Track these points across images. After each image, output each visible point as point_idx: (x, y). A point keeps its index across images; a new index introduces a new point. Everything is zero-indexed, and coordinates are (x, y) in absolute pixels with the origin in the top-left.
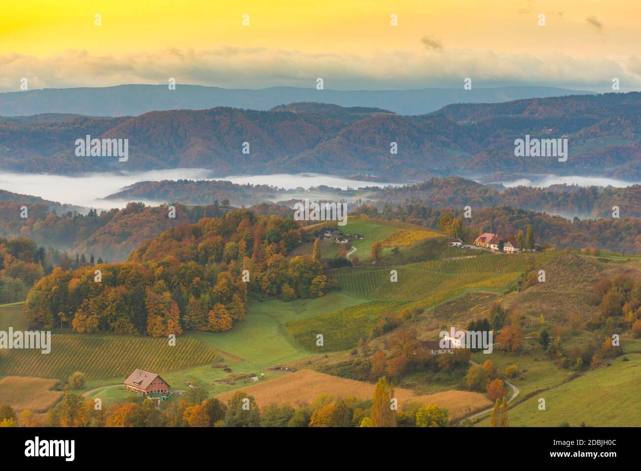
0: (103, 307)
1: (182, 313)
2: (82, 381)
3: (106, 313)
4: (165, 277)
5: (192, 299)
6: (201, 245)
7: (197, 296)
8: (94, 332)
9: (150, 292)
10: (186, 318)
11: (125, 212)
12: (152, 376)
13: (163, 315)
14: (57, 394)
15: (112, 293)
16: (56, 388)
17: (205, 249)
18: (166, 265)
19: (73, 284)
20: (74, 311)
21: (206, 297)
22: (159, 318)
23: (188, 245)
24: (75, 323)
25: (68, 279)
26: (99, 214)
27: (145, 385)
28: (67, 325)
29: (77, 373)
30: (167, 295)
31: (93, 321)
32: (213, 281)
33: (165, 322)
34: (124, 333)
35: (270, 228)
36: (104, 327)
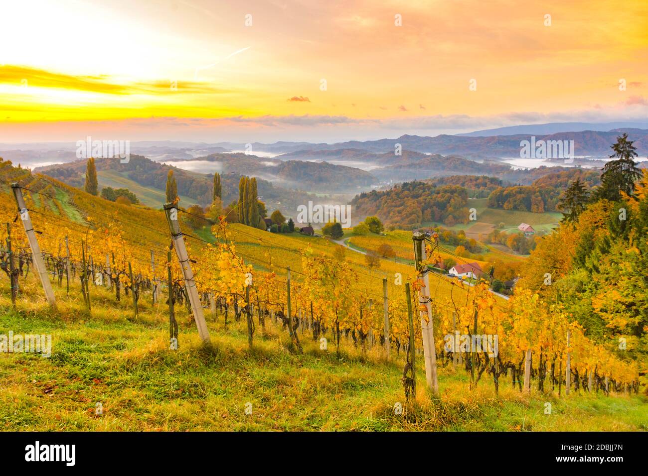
0: (515, 201)
1: (545, 204)
2: (503, 226)
3: (517, 203)
4: (540, 192)
5: (549, 200)
6: (559, 181)
7: (552, 199)
8: (511, 210)
9: (533, 197)
10: (546, 207)
11: (539, 169)
12: (529, 226)
13: (537, 205)
14: (493, 229)
15: (519, 196)
16: (494, 227)
17: (561, 182)
18: (541, 187)
19: (505, 193)
20: (505, 202)
21: (555, 199)
22: (536, 206)
23: (554, 181)
24: (505, 206)
25: (503, 191)
26: (529, 169)
27: (524, 229)
28: (502, 207)
29: (502, 223)
30: (540, 198)
31: (511, 206)
32: (558, 194)
33: (538, 208)
34: (523, 211)
35: (587, 175)
36: (515, 208)
